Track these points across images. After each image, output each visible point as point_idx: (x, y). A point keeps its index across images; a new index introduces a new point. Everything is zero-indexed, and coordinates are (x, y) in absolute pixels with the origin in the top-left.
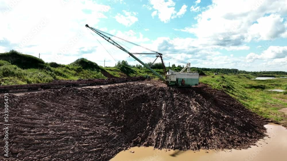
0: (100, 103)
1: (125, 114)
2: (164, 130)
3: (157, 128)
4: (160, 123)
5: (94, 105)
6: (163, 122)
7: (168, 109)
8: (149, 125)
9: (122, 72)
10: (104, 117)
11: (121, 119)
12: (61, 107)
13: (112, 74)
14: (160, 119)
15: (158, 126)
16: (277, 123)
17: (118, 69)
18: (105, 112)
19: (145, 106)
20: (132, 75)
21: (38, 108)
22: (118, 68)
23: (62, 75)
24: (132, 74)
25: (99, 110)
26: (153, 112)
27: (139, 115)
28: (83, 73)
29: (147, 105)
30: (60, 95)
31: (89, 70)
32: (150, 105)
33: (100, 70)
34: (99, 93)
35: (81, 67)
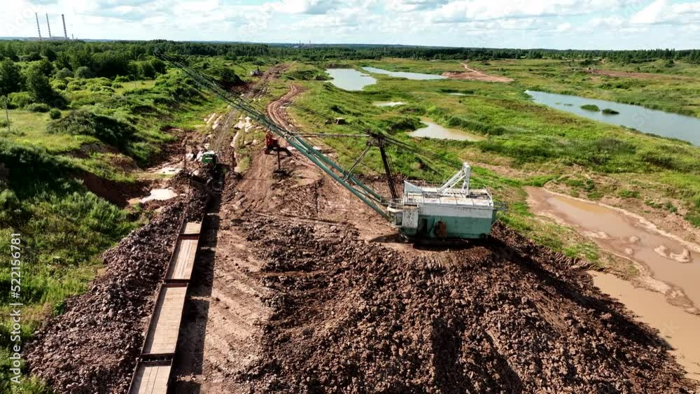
9: (113, 151)
17: (89, 138)
22: (86, 133)
35: (11, 194)
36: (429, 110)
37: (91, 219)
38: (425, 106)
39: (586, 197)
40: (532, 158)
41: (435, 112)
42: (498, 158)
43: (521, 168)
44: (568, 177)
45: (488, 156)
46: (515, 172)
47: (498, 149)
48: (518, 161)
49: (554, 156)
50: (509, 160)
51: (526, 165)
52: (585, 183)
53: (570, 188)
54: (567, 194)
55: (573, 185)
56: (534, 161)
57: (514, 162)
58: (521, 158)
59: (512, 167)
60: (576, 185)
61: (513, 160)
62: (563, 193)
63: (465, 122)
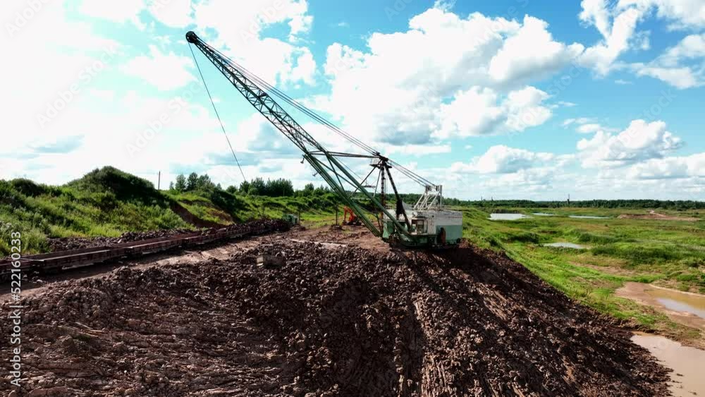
0: (240, 314)
1: (327, 346)
2: (452, 387)
3: (428, 380)
4: (430, 363)
5: (230, 324)
6: (437, 359)
7: (436, 317)
8: (403, 373)
9: (216, 208)
10: (273, 362)
11: (325, 362)
12: (142, 343)
13: (196, 213)
14: (424, 351)
15: (427, 373)
16: (651, 332)
17: (205, 199)
18: (267, 344)
19: (372, 312)
20: (242, 214)
21: (78, 361)
22: (204, 196)
23: (65, 220)
24: (241, 211)
25: (252, 340)
26: (399, 329)
27: (365, 342)
28: (121, 214)
29: (377, 311)
30: (122, 297)
31: (136, 204)
32: (384, 309)
33: (168, 203)
34: (225, 281)
35: (110, 194)
36: (566, 232)
37: (159, 220)
38: (564, 229)
39: (698, 290)
40: (649, 259)
41: (572, 233)
42: (609, 259)
43: (634, 269)
44: (681, 273)
45: (600, 257)
46: (624, 271)
47: (611, 252)
48: (632, 263)
49: (677, 258)
50: (620, 261)
51: (643, 266)
52: (699, 278)
53: (680, 283)
54: (675, 288)
55: (684, 280)
56: (651, 263)
57: (627, 263)
58: (635, 260)
59: (623, 267)
60: (689, 279)
61: (626, 261)
62: (671, 287)
63: (594, 237)
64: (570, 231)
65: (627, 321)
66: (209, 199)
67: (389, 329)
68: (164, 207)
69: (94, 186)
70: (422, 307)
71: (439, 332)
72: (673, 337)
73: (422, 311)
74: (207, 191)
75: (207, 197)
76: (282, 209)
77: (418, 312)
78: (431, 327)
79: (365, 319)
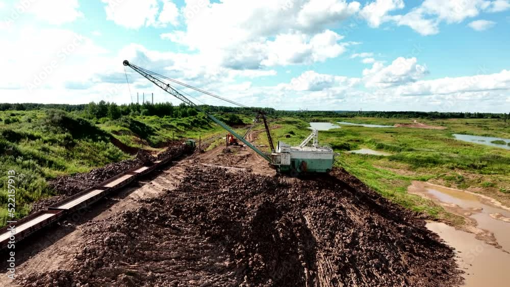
0: (201, 235)
1: (259, 253)
2: (337, 274)
3: (322, 270)
4: (321, 258)
5: (198, 243)
6: (326, 256)
7: (320, 226)
8: (306, 266)
9: (136, 136)
10: (230, 268)
11: (261, 265)
12: (161, 270)
13: (124, 142)
14: (316, 250)
15: (321, 265)
16: (436, 220)
17: (126, 129)
18: (222, 255)
19: (281, 226)
20: (153, 138)
22: (125, 126)
23: (47, 162)
24: (152, 136)
25: (214, 253)
26: (299, 236)
27: (280, 247)
28: (81, 151)
29: (284, 224)
31: (87, 141)
32: (288, 223)
33: (108, 138)
35: (69, 135)
36: (366, 141)
37: (106, 153)
38: (365, 139)
39: (456, 187)
40: (425, 164)
41: (370, 142)
42: (399, 164)
43: (415, 171)
44: (445, 175)
45: (394, 162)
46: (410, 173)
47: (401, 159)
48: (414, 166)
49: (442, 163)
50: (407, 165)
51: (420, 169)
52: (457, 178)
53: (445, 181)
54: (442, 185)
55: (447, 180)
56: (426, 166)
57: (411, 167)
58: (416, 165)
59: (409, 170)
60: (450, 179)
61: (410, 165)
62: (440, 184)
63: (387, 146)
64: (369, 140)
65: (421, 213)
66: (130, 128)
67: (293, 236)
68: (106, 141)
69: (54, 128)
70: (310, 219)
71: (323, 236)
72: (450, 224)
73: (310, 222)
74: (126, 122)
75: (127, 127)
76: (175, 129)
77: (308, 223)
78: (318, 233)
79: (278, 231)
